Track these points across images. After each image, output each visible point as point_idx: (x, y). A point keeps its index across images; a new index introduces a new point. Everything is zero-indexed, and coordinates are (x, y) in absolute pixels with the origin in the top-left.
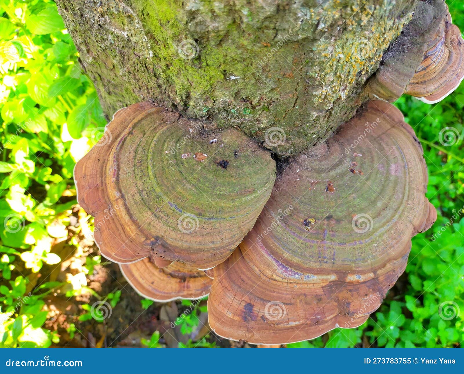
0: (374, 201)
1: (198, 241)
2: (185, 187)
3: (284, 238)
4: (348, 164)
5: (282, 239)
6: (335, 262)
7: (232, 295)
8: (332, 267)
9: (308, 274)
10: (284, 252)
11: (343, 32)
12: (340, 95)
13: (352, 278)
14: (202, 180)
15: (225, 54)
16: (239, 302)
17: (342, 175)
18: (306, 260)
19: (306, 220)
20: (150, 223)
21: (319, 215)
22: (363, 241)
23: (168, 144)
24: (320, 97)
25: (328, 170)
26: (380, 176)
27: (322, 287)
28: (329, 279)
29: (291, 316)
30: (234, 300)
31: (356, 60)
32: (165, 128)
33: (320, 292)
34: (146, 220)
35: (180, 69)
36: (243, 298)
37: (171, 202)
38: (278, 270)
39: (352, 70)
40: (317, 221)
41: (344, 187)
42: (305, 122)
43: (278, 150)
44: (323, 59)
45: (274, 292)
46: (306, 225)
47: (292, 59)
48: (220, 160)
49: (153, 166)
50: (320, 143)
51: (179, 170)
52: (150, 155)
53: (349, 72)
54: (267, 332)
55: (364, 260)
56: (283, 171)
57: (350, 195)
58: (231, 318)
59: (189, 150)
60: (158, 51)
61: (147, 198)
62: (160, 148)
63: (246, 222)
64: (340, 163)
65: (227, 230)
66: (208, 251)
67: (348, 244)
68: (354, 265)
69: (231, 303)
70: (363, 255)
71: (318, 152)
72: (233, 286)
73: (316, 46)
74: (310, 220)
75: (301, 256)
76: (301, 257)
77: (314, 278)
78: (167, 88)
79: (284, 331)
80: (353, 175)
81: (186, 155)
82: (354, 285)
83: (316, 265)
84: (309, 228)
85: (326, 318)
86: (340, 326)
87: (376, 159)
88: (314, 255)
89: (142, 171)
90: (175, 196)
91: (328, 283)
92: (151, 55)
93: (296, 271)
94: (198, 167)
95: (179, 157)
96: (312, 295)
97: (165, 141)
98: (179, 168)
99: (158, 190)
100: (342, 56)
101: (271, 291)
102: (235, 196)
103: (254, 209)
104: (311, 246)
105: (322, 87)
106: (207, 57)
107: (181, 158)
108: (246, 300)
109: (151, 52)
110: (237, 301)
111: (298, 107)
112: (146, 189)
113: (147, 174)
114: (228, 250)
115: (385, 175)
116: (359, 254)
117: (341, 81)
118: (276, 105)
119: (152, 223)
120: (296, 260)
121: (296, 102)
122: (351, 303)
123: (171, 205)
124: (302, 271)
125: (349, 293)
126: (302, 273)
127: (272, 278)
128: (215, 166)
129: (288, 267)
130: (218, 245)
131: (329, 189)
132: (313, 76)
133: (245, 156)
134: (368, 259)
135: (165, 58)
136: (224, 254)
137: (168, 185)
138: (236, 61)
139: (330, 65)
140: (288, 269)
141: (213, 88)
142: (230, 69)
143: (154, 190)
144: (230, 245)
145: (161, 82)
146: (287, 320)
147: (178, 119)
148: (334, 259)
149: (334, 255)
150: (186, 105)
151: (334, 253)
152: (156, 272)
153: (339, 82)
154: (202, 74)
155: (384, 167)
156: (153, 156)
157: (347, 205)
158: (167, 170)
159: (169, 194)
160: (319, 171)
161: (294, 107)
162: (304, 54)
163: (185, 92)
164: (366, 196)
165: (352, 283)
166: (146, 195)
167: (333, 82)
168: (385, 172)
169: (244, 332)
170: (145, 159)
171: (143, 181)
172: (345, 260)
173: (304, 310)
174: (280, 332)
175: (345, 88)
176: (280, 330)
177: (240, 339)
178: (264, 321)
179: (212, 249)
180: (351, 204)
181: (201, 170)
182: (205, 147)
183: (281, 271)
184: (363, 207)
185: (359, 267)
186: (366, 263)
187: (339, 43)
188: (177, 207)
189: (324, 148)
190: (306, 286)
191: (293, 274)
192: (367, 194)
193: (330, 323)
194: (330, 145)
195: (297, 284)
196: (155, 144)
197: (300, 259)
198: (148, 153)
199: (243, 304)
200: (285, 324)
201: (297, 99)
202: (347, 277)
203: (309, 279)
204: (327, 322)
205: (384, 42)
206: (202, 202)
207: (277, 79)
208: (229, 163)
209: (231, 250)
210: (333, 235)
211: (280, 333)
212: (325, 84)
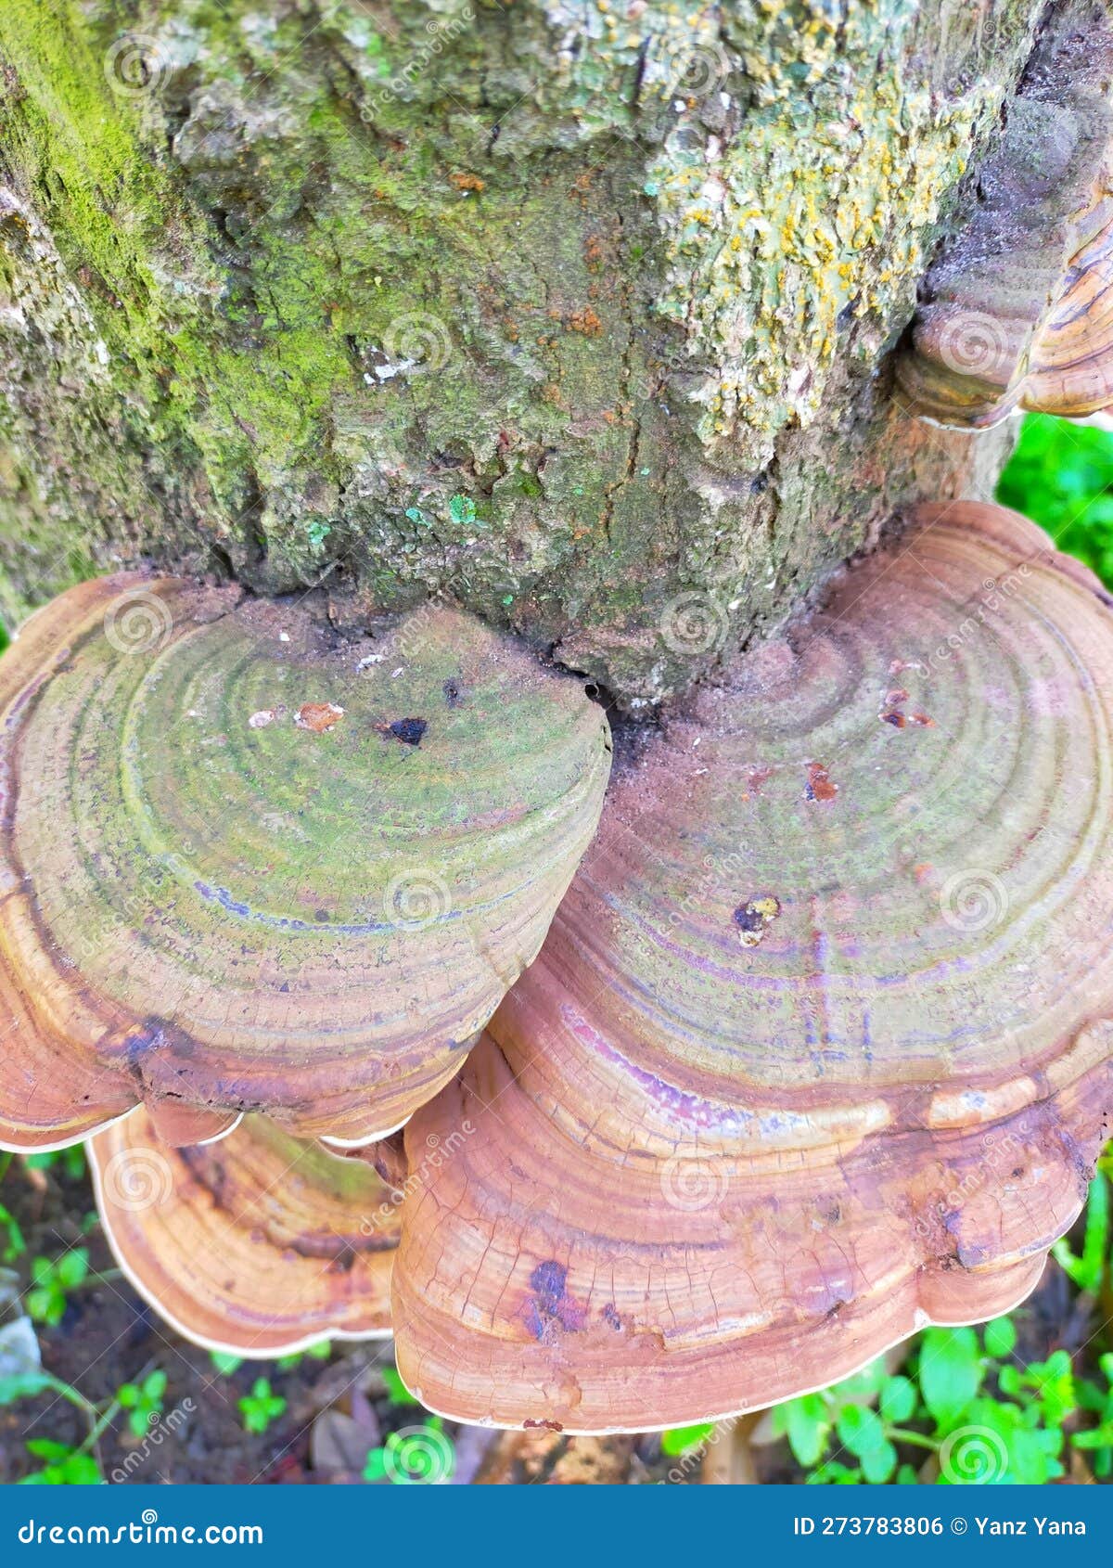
0: (990, 811)
1: (318, 1017)
2: (262, 823)
3: (666, 982)
4: (874, 697)
5: (660, 986)
6: (872, 1050)
7: (478, 1235)
8: (867, 1072)
9: (773, 1114)
10: (670, 1039)
11: (745, 116)
12: (791, 410)
13: (947, 1109)
14: (325, 794)
15: (330, 255)
16: (511, 1262)
17: (859, 740)
18: (761, 1057)
19: (744, 907)
20: (125, 972)
21: (790, 885)
22: (972, 961)
23: (197, 687)
24: (720, 415)
25: (805, 729)
26: (1000, 723)
27: (839, 1162)
28: (859, 1122)
29: (724, 1293)
30: (491, 1254)
31: (820, 249)
32: (188, 635)
33: (832, 1182)
34: (111, 960)
35: (200, 379)
36: (527, 1244)
37: (208, 882)
38: (653, 1112)
39: (816, 298)
40: (784, 907)
41: (871, 777)
42: (687, 539)
43: (611, 668)
44: (691, 235)
45: (647, 1203)
46: (745, 928)
47: (578, 245)
48: (394, 718)
49: (141, 765)
50: (764, 637)
51: (238, 769)
52: (129, 730)
53: (807, 305)
54: (634, 1373)
55: (986, 1032)
56: (642, 752)
57: (896, 799)
58: (481, 1334)
59: (278, 696)
60: (124, 332)
61: (117, 880)
62: (169, 703)
63: (506, 928)
64: (846, 697)
65: (431, 963)
66: (360, 1052)
67: (913, 977)
68: (949, 1055)
69: (475, 1269)
70: (979, 1012)
71: (760, 671)
72: (481, 1200)
73: (655, 173)
74: (759, 906)
75: (738, 1042)
76: (736, 1047)
77: (798, 1125)
78: (183, 486)
79: (704, 1362)
80: (899, 731)
81: (266, 715)
82: (964, 1138)
83: (804, 1074)
84: (758, 936)
85: (869, 1285)
86: (933, 1316)
87: (972, 670)
88: (790, 1035)
89: (98, 786)
90: (224, 860)
91: (859, 1142)
92: (104, 357)
93: (725, 1107)
94: (313, 750)
95: (239, 726)
96: (803, 1200)
97: (187, 679)
98: (239, 762)
99: (157, 846)
100: (763, 226)
101: (633, 1203)
102: (455, 834)
103: (531, 878)
104: (771, 1002)
105: (716, 366)
106: (277, 290)
107: (247, 727)
108: (536, 1250)
109: (101, 347)
110: (501, 1259)
111: (646, 472)
112: (114, 848)
113: (117, 795)
114: (439, 1045)
115: (1015, 720)
116: (965, 1011)
117: (783, 343)
118: (565, 466)
119: (133, 971)
120: (721, 1062)
121: (635, 448)
122: (963, 1213)
123: (206, 892)
124: (752, 1105)
125: (947, 1171)
126: (751, 1113)
127: (634, 1146)
128: (377, 742)
129: (690, 1094)
130: (399, 1025)
131: (820, 789)
132: (674, 316)
133: (489, 698)
134: (1000, 1026)
135: (149, 355)
136: (427, 1062)
137: (198, 822)
138: (378, 280)
139: (727, 267)
140: (695, 1104)
141: (327, 431)
142: (364, 328)
143: (141, 849)
144: (446, 1024)
145: (156, 465)
146: (713, 1312)
147: (238, 605)
148: (866, 1041)
149: (865, 1025)
150: (256, 539)
151: (866, 1017)
152: (241, 1244)
153: (776, 347)
154: (274, 374)
155: (1008, 694)
156: (139, 730)
157: (893, 837)
158: (192, 773)
159: (200, 856)
160: (773, 733)
161: (631, 471)
162: (622, 220)
163: (237, 480)
164: (956, 798)
165: (952, 1131)
166: (112, 869)
167: (752, 345)
168: (1015, 709)
169: (540, 1385)
170: (111, 744)
171: (102, 821)
172: (913, 1038)
173: (776, 1262)
174: (687, 1368)
175: (808, 383)
176: (686, 1362)
177: (525, 1417)
178: (618, 1326)
179: (373, 1043)
180: (906, 829)
181: (322, 761)
182: (340, 683)
183: (666, 1112)
184: (951, 837)
185: (970, 1062)
186: (999, 1042)
187: (739, 161)
188: (230, 897)
189: (781, 657)
190: (773, 1163)
191: (715, 1120)
192: (961, 792)
193: (889, 1309)
194: (801, 646)
195: (737, 1158)
196: (150, 692)
197: (735, 1058)
198: (122, 723)
199: (526, 1265)
200: (705, 1329)
201: (637, 434)
202: (928, 1106)
203: (782, 1132)
204: (877, 1304)
205: (913, 183)
206: (327, 869)
207: (543, 342)
208: (430, 725)
209: (454, 1046)
210: (853, 952)
211: (688, 1374)
212: (728, 358)
